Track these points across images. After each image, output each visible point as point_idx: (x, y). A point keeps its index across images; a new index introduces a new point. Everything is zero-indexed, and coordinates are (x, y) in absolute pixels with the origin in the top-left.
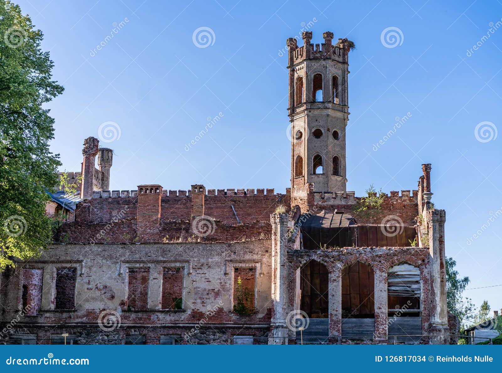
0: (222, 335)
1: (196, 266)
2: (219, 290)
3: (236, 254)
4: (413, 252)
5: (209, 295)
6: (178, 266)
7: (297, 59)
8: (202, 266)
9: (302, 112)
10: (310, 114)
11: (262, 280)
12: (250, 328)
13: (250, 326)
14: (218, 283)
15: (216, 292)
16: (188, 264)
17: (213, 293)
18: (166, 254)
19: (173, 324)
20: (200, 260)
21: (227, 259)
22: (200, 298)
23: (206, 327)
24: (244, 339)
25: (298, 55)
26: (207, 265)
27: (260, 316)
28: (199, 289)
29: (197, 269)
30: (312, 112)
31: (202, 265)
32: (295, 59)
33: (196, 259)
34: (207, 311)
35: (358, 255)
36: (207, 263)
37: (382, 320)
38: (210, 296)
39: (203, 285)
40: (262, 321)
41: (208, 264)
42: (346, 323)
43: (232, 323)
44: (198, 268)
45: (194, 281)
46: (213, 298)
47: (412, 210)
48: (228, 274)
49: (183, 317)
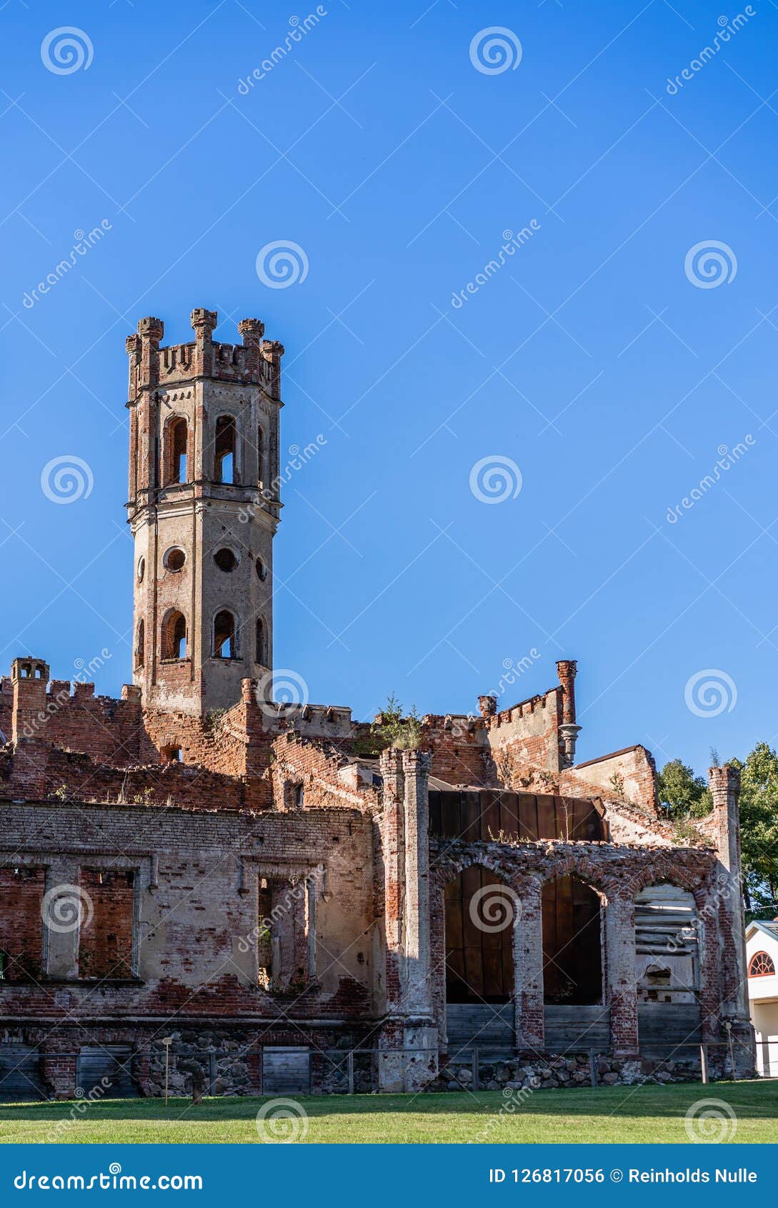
0: (236, 1045)
1: (168, 868)
2: (225, 932)
3: (266, 842)
4: (685, 857)
5: (203, 943)
6: (123, 865)
7: (169, 372)
8: (184, 868)
9: (188, 504)
10: (209, 510)
11: (328, 908)
12: (304, 1027)
13: (302, 1022)
14: (225, 914)
15: (219, 937)
16: (147, 863)
17: (210, 939)
18: (91, 833)
19: (113, 1016)
20: (177, 854)
21: (243, 853)
22: (180, 950)
23: (196, 1025)
24: (288, 1055)
25: (174, 363)
26: (194, 865)
27: (325, 997)
28: (175, 928)
29: (171, 877)
30: (214, 506)
31: (184, 866)
32: (163, 370)
33: (167, 851)
34: (196, 984)
35: (576, 859)
36: (196, 863)
37: (627, 1009)
38: (205, 945)
39: (187, 918)
40: (329, 1011)
41: (198, 865)
42: (555, 1015)
43: (258, 1013)
44: (173, 874)
45: (163, 907)
46: (211, 951)
47: (473, 760)
48: (247, 891)
49: (137, 998)
